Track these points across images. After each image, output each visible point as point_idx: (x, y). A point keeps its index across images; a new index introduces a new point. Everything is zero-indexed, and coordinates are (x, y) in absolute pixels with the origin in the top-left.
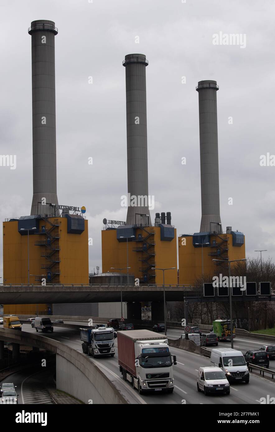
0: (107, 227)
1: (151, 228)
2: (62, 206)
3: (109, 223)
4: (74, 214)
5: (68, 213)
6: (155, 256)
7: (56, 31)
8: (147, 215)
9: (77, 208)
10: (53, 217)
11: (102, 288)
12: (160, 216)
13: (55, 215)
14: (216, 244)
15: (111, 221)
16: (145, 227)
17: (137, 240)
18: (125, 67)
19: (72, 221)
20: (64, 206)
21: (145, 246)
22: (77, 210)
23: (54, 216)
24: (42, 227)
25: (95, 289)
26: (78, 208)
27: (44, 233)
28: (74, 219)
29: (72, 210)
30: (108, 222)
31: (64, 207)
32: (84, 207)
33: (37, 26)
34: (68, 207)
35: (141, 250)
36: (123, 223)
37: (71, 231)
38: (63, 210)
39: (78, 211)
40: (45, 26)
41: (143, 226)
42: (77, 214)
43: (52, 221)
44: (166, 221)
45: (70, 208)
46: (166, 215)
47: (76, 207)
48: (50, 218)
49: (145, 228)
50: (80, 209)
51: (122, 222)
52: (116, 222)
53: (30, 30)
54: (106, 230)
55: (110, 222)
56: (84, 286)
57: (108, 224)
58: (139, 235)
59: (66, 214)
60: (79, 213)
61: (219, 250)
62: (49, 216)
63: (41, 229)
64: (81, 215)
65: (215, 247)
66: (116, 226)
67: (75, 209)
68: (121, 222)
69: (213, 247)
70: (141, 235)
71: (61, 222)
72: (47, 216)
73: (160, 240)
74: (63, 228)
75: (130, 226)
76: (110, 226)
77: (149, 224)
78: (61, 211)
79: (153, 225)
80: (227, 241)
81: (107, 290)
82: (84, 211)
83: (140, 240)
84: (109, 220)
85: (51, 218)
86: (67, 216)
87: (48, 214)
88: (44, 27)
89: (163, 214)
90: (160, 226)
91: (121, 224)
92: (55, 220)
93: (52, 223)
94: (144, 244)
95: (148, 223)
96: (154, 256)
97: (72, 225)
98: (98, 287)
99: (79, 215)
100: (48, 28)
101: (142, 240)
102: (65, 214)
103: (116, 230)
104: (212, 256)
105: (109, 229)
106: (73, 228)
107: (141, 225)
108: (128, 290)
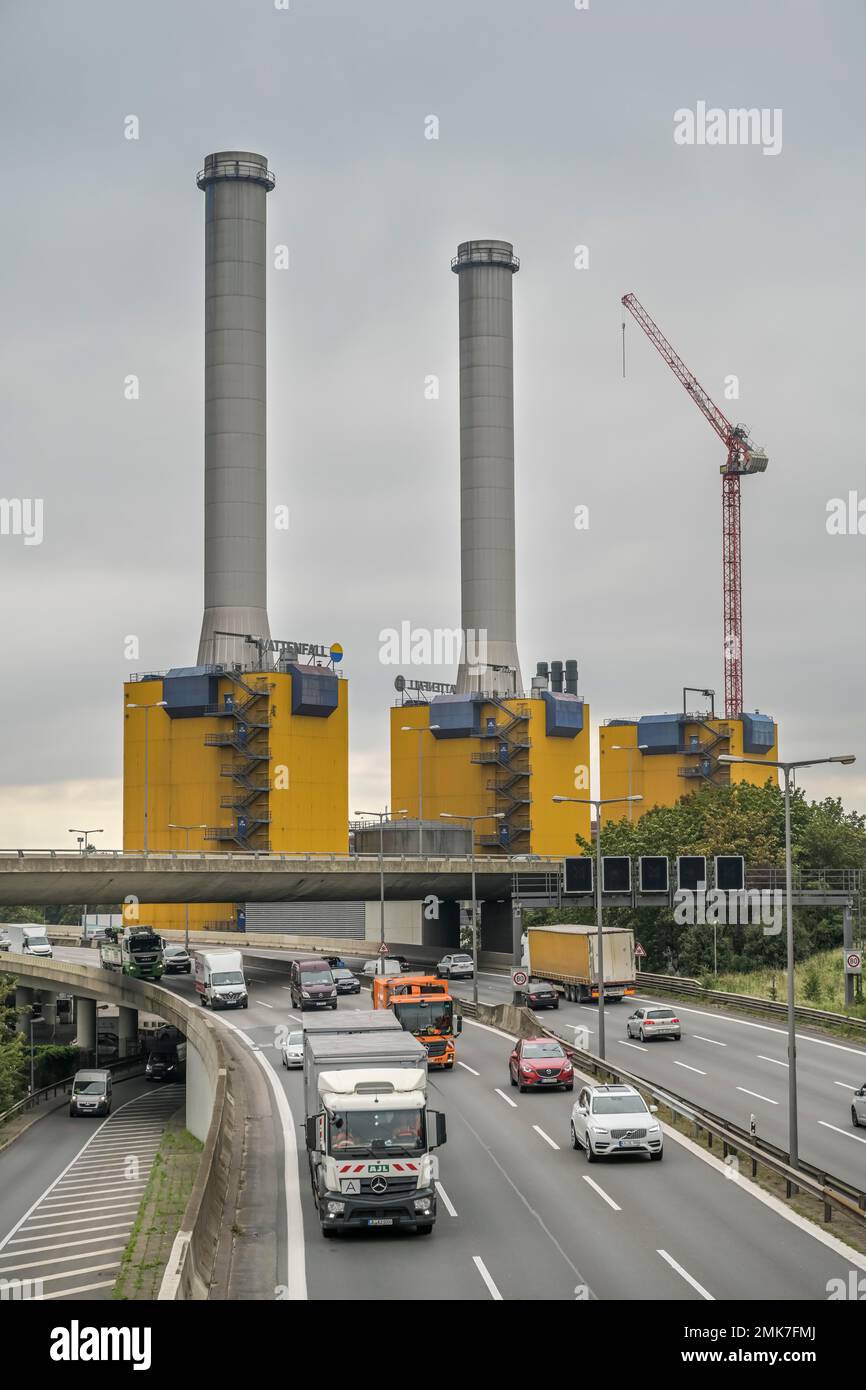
0: (406, 698)
1: (521, 701)
2: (277, 642)
3: (411, 688)
4: (311, 664)
5: (294, 662)
6: (531, 777)
7: (271, 179)
8: (511, 669)
9: (320, 649)
10: (254, 672)
11: (338, 863)
12: (550, 670)
13: (261, 667)
14: (699, 746)
15: (416, 682)
16: (507, 699)
17: (484, 736)
18: (457, 275)
19: (305, 684)
20: (283, 643)
21: (504, 749)
22: (320, 652)
23: (258, 669)
24: (226, 697)
25: (320, 867)
26: (323, 647)
27: (230, 713)
28: (310, 677)
29: (306, 652)
30: (408, 684)
31: (283, 646)
32: (337, 645)
33: (220, 169)
34: (295, 644)
35: (494, 760)
36: (449, 688)
37: (300, 710)
38: (283, 652)
39: (323, 655)
40: (241, 168)
41: (499, 697)
42: (320, 665)
43: (250, 680)
44: (564, 684)
45: (299, 649)
46: (564, 669)
47: (317, 646)
48: (246, 673)
49: (503, 704)
50: (327, 652)
51: (447, 685)
52: (429, 686)
53: (201, 178)
54: (404, 706)
55: (414, 686)
56: (288, 858)
57: (409, 691)
58: (489, 720)
59: (289, 662)
60: (325, 662)
61: (706, 764)
62: (243, 670)
63: (221, 701)
64: (331, 667)
65: (696, 754)
66: (429, 696)
67: (313, 650)
68: (443, 685)
69: (692, 755)
70: (493, 720)
71: (274, 685)
72: (239, 667)
73: (544, 734)
74: (280, 699)
75: (466, 697)
76: (413, 695)
77: (515, 691)
78: (276, 656)
79: (528, 696)
80: (728, 739)
81: (352, 868)
82: (337, 656)
83: (490, 735)
84: (412, 681)
85: (249, 673)
86: (292, 670)
87: (243, 663)
88: (237, 170)
89: (557, 665)
90: (544, 696)
91: (445, 690)
92: (258, 679)
93: (251, 686)
94: (501, 745)
95: (513, 690)
96: (528, 776)
97: (304, 692)
98: (327, 862)
99: (324, 665)
100: (247, 173)
101: (497, 734)
102: (286, 662)
103: (427, 708)
104: (688, 778)
105: (410, 704)
106: (307, 700)
107: (495, 693)
108: (412, 870)
